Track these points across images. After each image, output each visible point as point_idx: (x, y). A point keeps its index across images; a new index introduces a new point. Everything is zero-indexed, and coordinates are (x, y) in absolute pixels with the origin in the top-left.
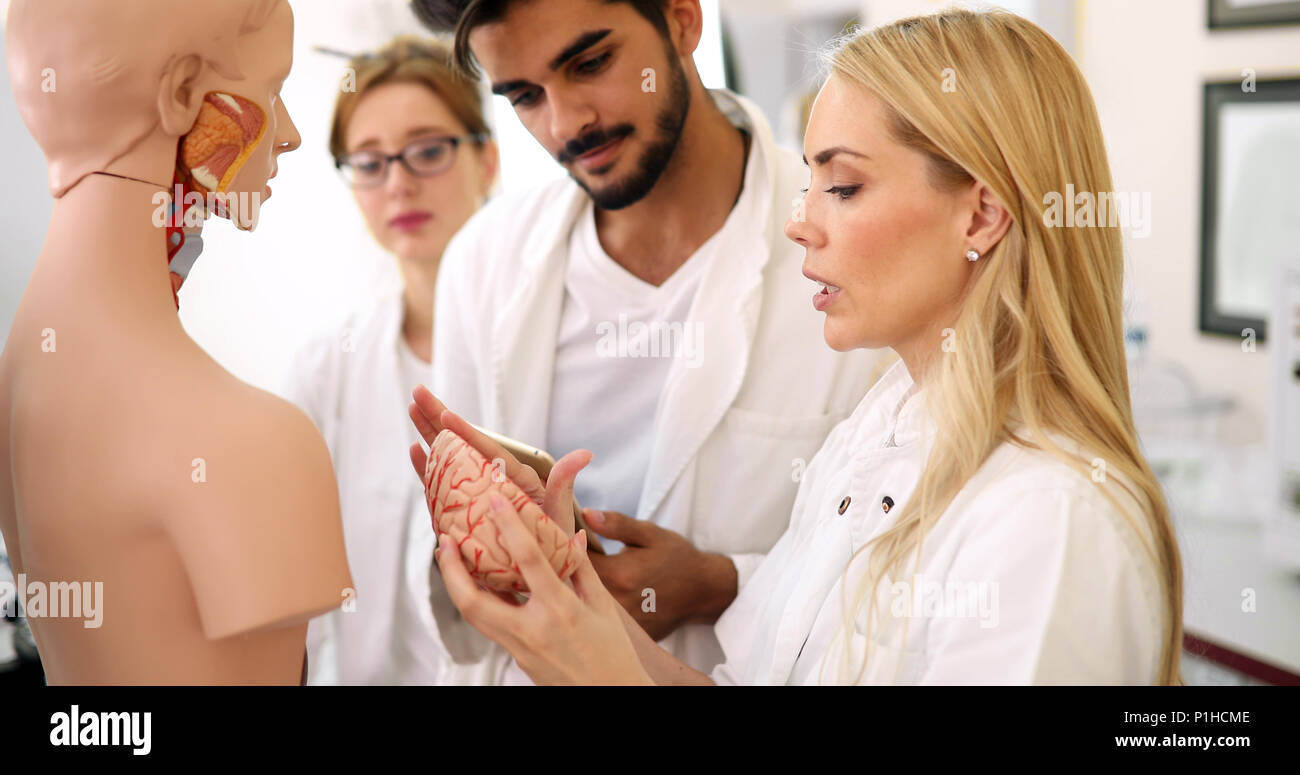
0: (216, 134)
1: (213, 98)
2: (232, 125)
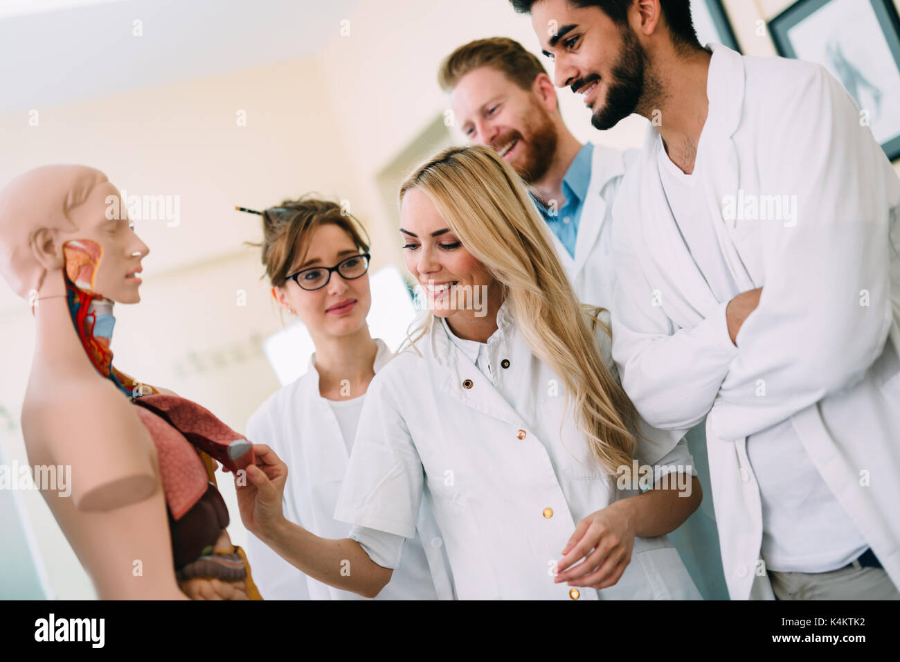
1: (68, 245)
2: (82, 255)
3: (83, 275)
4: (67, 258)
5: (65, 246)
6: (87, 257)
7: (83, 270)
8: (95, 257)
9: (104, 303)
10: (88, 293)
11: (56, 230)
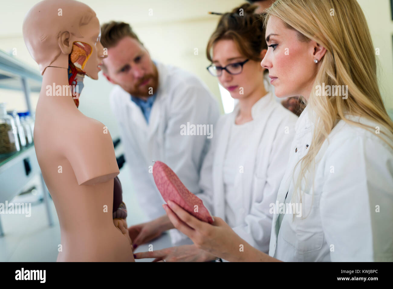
0: (78, 53)
1: (76, 43)
2: (82, 50)
3: (79, 60)
4: (73, 50)
5: (74, 43)
6: (84, 52)
7: (80, 58)
8: (88, 53)
10: (78, 70)
11: (73, 34)
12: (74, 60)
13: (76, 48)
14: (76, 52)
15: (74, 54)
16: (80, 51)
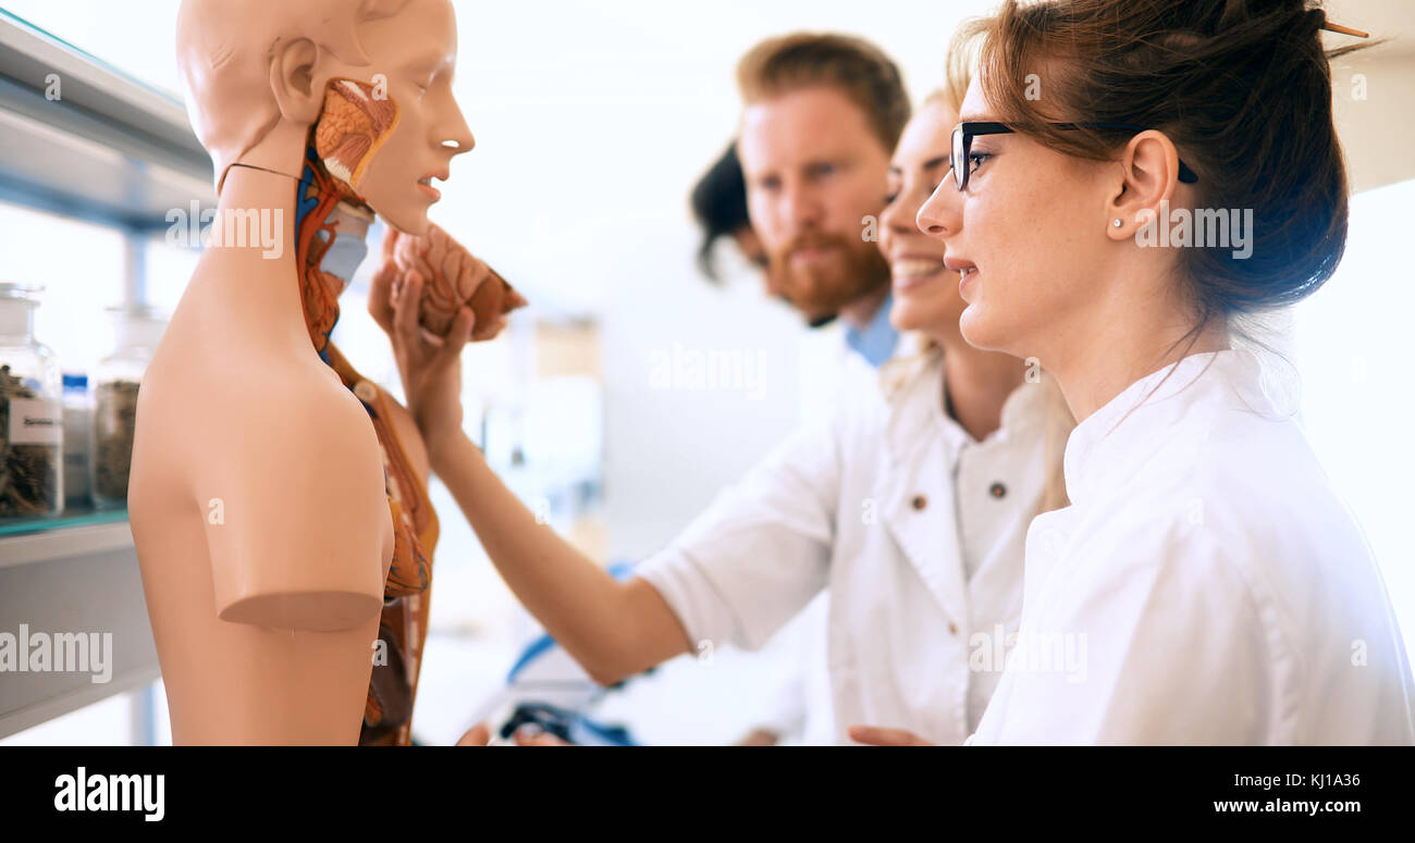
1: (338, 85)
3: (345, 151)
4: (326, 110)
5: (333, 85)
6: (365, 120)
7: (348, 143)
8: (380, 126)
9: (359, 213)
10: (340, 187)
11: (328, 51)
12: (324, 147)
13: (335, 102)
14: (332, 120)
15: (326, 126)
16: (348, 115)
